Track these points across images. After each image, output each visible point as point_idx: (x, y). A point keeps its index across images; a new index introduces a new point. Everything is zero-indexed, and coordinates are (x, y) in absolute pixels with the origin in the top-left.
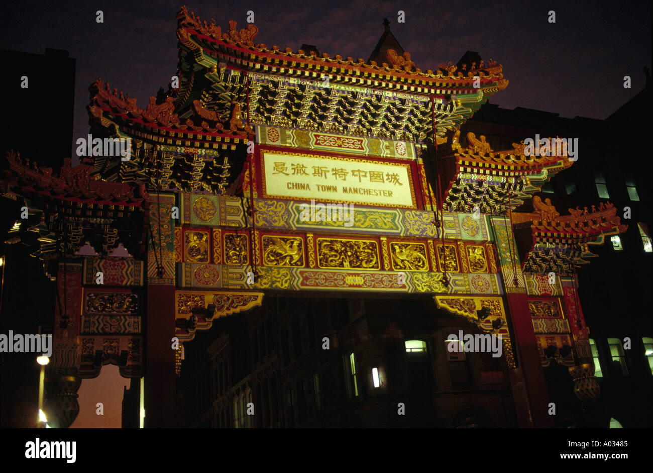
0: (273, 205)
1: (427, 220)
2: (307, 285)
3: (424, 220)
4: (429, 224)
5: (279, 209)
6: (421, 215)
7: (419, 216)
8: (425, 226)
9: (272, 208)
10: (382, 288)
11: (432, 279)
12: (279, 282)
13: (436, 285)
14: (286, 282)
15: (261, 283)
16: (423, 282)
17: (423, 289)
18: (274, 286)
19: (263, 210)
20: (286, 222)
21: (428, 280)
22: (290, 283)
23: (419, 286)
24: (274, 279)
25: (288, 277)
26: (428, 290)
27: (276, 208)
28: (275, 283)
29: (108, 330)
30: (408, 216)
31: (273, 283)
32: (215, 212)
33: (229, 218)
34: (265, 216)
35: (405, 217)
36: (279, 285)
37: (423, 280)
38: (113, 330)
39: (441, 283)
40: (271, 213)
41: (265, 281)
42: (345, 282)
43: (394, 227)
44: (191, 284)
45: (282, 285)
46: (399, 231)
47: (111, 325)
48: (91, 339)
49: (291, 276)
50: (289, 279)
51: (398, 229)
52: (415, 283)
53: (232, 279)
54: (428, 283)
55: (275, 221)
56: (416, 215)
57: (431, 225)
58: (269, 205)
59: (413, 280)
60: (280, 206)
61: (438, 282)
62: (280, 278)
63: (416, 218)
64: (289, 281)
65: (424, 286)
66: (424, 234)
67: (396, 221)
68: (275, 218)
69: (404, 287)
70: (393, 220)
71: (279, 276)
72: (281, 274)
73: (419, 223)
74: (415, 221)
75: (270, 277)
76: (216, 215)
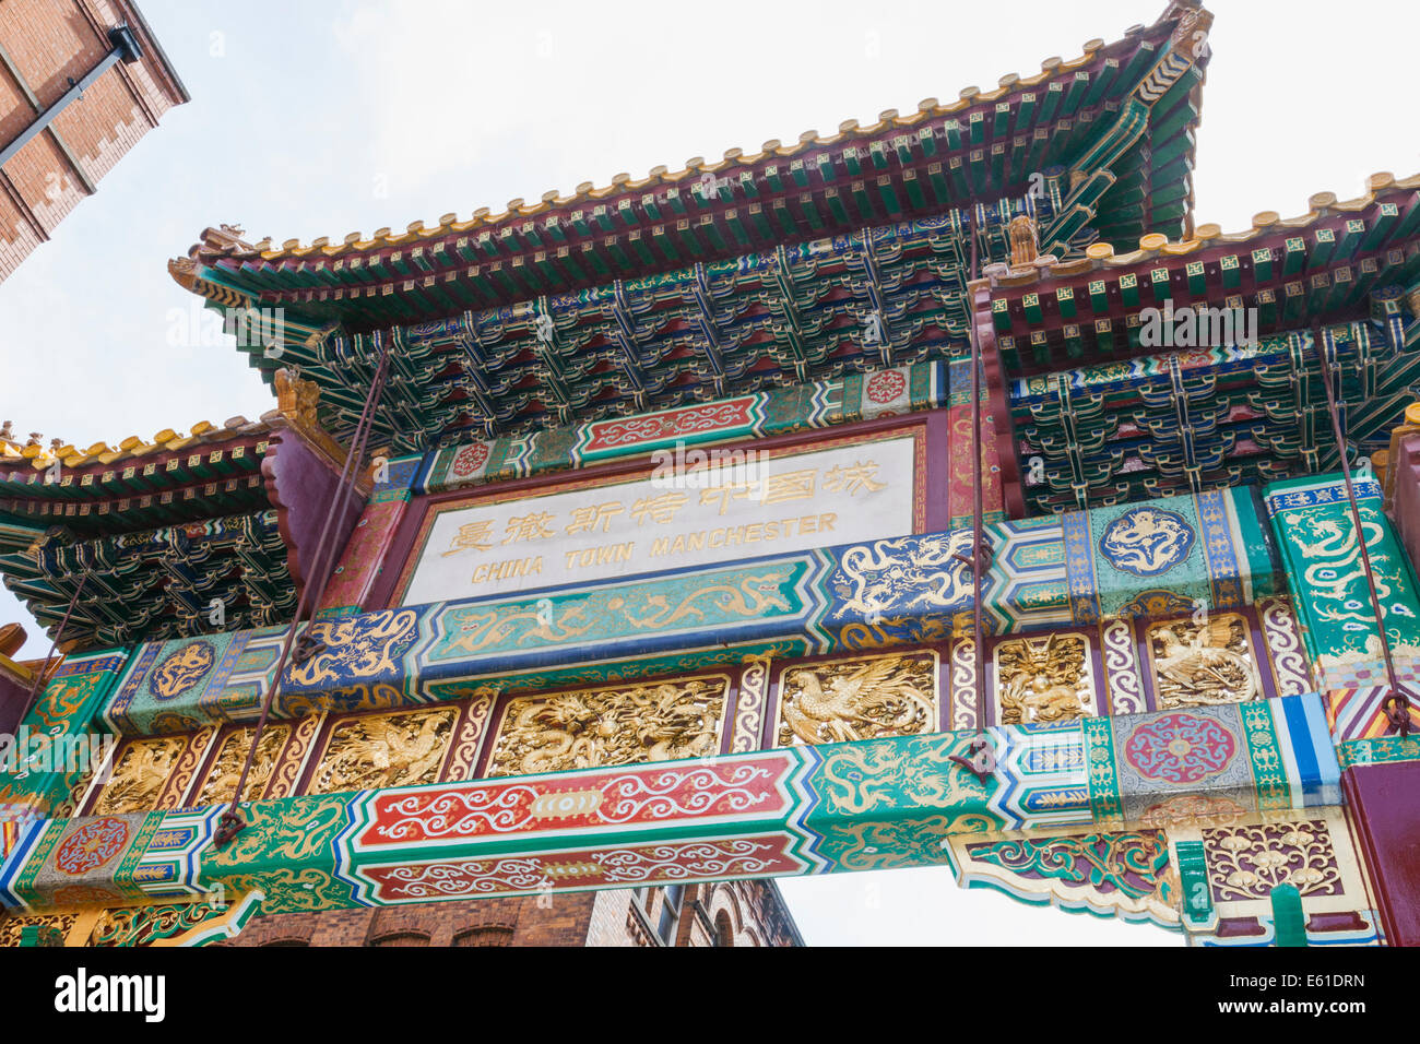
0: (377, 624)
1: (934, 558)
2: (388, 840)
3: (925, 561)
4: (944, 567)
5: (394, 628)
6: (915, 547)
7: (904, 550)
8: (920, 579)
9: (376, 633)
10: (674, 816)
11: (917, 760)
12: (294, 839)
13: (933, 781)
14: (316, 838)
15: (233, 853)
16: (866, 777)
17: (859, 801)
18: (272, 854)
19: (346, 640)
20: (399, 663)
21: (894, 764)
22: (327, 840)
23: (842, 792)
24: (284, 833)
25: (336, 819)
26: (882, 803)
27: (385, 629)
28: (279, 846)
30: (851, 563)
31: (274, 843)
32: (206, 671)
33: (235, 680)
34: (341, 656)
35: (840, 567)
36: (289, 849)
37: (869, 770)
39: (954, 772)
40: (362, 646)
41: (250, 843)
42: (528, 813)
43: (785, 607)
44: (34, 877)
45: (299, 849)
46: (802, 615)
49: (343, 817)
50: (333, 827)
51: (796, 609)
52: (828, 782)
53: (157, 848)
54: (890, 779)
55: (364, 665)
57: (951, 573)
59: (822, 772)
60: (400, 620)
61: (940, 769)
62: (303, 828)
63: (886, 561)
64: (327, 834)
65: (870, 789)
66: (910, 605)
67: (799, 588)
68: (371, 656)
69: (775, 802)
70: (787, 589)
71: (300, 823)
72: (314, 814)
73: (896, 574)
74: (880, 573)
75: (270, 831)
76: (203, 681)
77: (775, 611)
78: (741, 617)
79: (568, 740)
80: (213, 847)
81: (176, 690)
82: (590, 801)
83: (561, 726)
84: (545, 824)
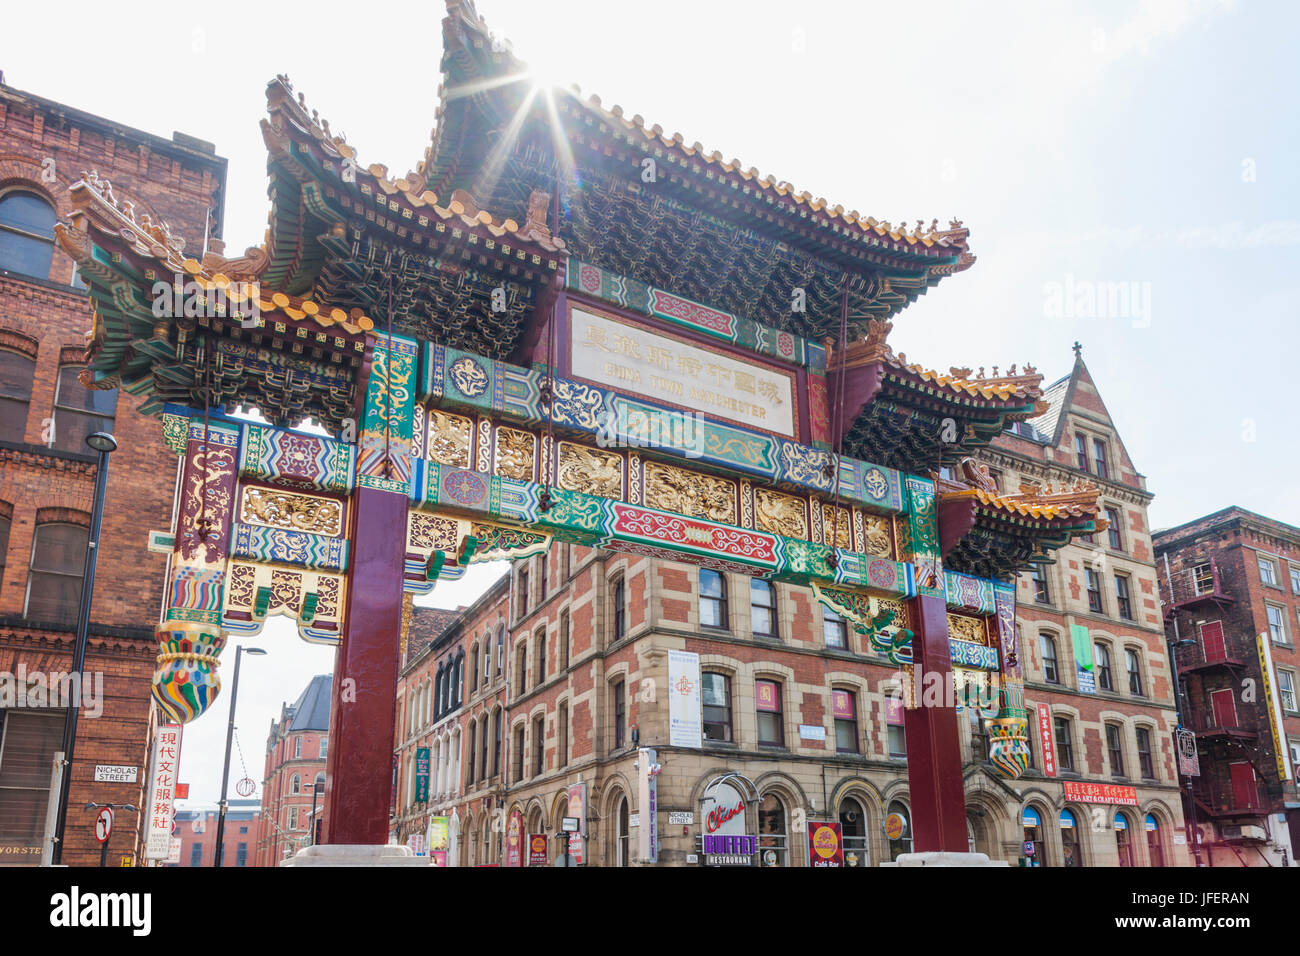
0: (582, 392)
3: (811, 462)
4: (817, 468)
5: (592, 401)
6: (807, 452)
7: (804, 453)
8: (810, 470)
9: (582, 397)
10: (740, 554)
11: (814, 554)
12: (582, 517)
13: (819, 565)
14: (593, 520)
15: (552, 515)
16: (800, 556)
17: (799, 565)
18: (574, 523)
19: (567, 397)
21: (807, 553)
22: (599, 522)
23: (793, 560)
24: (575, 512)
25: (598, 512)
26: (806, 569)
27: (587, 398)
28: (575, 519)
29: (282, 555)
30: (786, 451)
32: (487, 385)
33: (508, 399)
34: (568, 407)
35: (783, 451)
36: (582, 523)
37: (800, 553)
38: (292, 558)
39: (825, 563)
40: (578, 405)
41: (559, 512)
42: (684, 536)
43: (766, 464)
44: (436, 498)
45: (586, 524)
46: (772, 471)
47: (289, 548)
48: (249, 568)
49: (601, 511)
50: (598, 516)
51: (770, 467)
52: (788, 556)
53: (507, 500)
54: (807, 559)
55: (584, 419)
56: (800, 451)
57: (820, 472)
58: (575, 391)
59: (786, 550)
60: (594, 395)
61: (821, 560)
62: (584, 512)
63: (799, 456)
64: (597, 519)
65: (802, 562)
66: (809, 483)
67: (769, 455)
68: (584, 414)
69: (772, 558)
70: (765, 453)
71: (583, 508)
72: (587, 506)
73: (803, 464)
74: (797, 461)
75: (568, 508)
76: (488, 391)
77: (761, 465)
78: (749, 462)
79: (675, 493)
80: (539, 509)
81: (473, 392)
82: (706, 537)
83: (673, 486)
84: (692, 542)
